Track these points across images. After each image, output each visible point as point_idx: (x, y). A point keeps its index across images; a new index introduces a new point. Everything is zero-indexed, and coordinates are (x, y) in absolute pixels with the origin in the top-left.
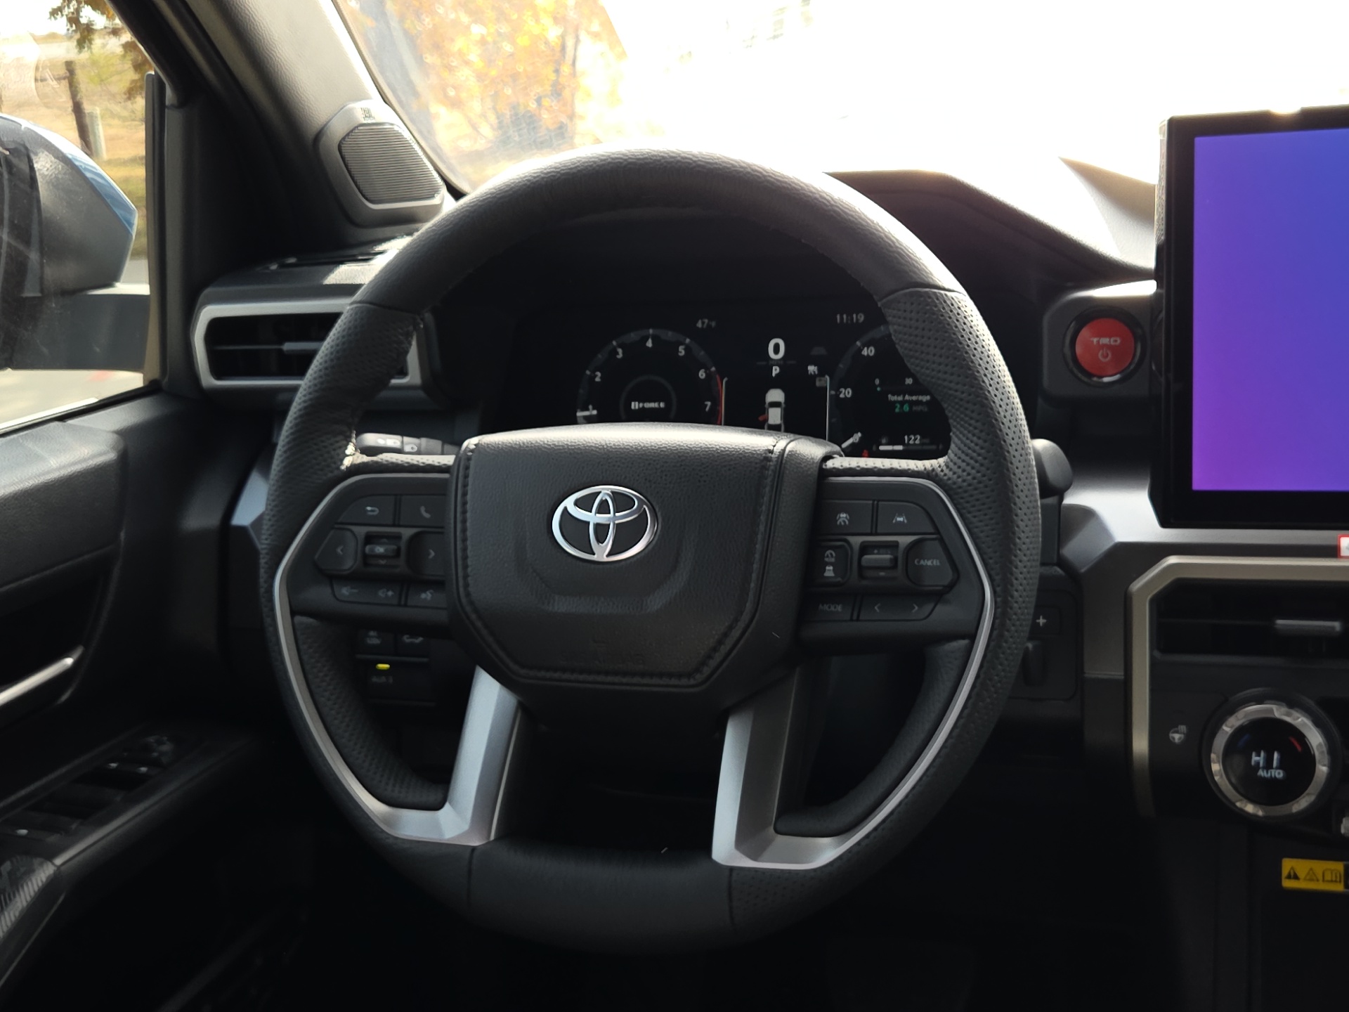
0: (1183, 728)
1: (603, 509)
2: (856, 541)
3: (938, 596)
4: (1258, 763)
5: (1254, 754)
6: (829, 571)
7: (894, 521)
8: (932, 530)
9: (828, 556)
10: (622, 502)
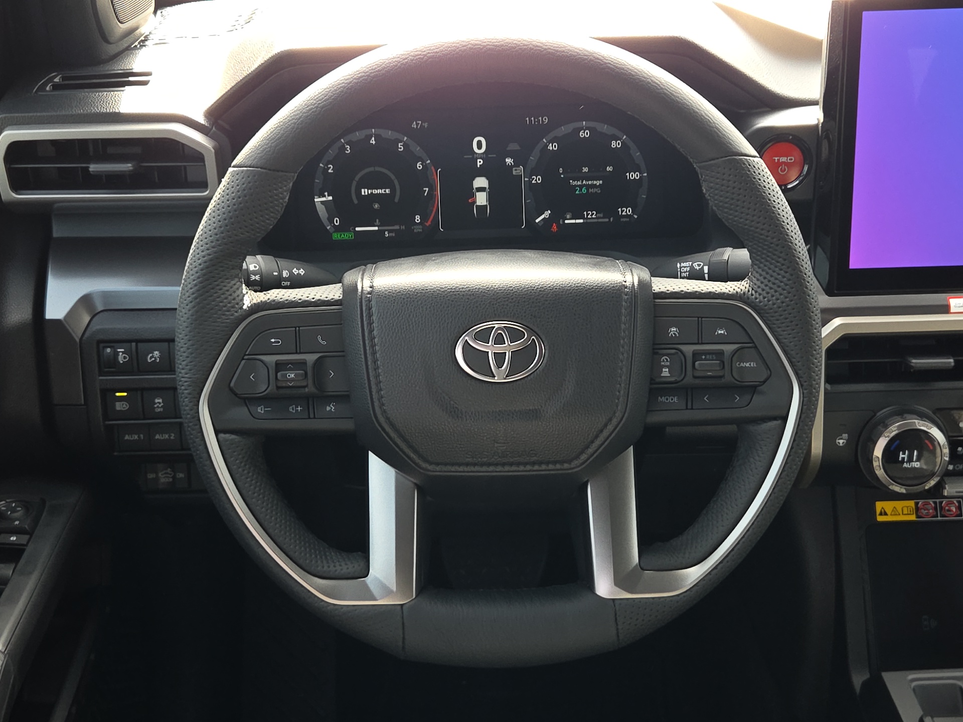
0: (845, 436)
1: (499, 340)
2: (688, 349)
3: (753, 389)
4: (903, 458)
5: (901, 453)
6: (665, 372)
7: (716, 333)
8: (749, 341)
9: (664, 361)
10: (515, 335)
